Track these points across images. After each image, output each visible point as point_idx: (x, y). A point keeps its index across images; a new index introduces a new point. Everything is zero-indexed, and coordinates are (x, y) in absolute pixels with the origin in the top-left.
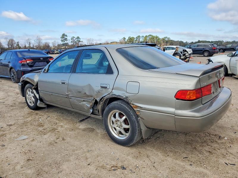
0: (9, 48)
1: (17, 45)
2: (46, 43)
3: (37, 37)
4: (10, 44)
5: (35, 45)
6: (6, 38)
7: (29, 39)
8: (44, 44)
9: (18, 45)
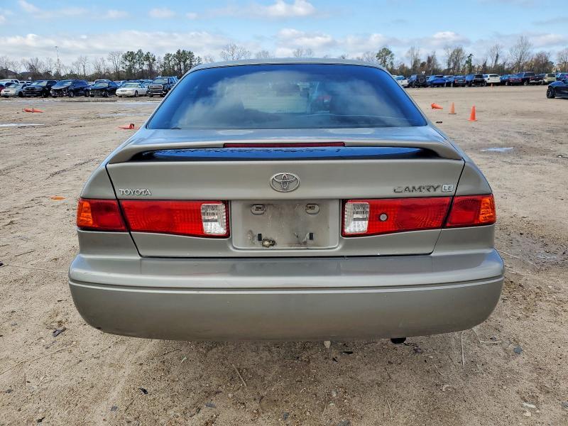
0: (449, 69)
1: (467, 62)
2: (540, 56)
3: (520, 39)
4: (453, 60)
5: (508, 62)
6: (446, 47)
7: (497, 47)
8: (535, 57)
9: (469, 62)
